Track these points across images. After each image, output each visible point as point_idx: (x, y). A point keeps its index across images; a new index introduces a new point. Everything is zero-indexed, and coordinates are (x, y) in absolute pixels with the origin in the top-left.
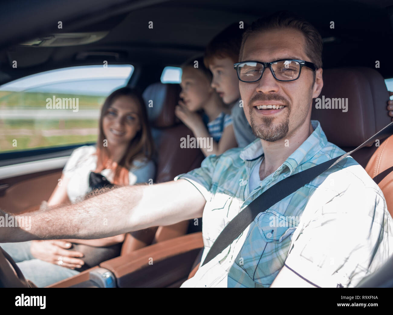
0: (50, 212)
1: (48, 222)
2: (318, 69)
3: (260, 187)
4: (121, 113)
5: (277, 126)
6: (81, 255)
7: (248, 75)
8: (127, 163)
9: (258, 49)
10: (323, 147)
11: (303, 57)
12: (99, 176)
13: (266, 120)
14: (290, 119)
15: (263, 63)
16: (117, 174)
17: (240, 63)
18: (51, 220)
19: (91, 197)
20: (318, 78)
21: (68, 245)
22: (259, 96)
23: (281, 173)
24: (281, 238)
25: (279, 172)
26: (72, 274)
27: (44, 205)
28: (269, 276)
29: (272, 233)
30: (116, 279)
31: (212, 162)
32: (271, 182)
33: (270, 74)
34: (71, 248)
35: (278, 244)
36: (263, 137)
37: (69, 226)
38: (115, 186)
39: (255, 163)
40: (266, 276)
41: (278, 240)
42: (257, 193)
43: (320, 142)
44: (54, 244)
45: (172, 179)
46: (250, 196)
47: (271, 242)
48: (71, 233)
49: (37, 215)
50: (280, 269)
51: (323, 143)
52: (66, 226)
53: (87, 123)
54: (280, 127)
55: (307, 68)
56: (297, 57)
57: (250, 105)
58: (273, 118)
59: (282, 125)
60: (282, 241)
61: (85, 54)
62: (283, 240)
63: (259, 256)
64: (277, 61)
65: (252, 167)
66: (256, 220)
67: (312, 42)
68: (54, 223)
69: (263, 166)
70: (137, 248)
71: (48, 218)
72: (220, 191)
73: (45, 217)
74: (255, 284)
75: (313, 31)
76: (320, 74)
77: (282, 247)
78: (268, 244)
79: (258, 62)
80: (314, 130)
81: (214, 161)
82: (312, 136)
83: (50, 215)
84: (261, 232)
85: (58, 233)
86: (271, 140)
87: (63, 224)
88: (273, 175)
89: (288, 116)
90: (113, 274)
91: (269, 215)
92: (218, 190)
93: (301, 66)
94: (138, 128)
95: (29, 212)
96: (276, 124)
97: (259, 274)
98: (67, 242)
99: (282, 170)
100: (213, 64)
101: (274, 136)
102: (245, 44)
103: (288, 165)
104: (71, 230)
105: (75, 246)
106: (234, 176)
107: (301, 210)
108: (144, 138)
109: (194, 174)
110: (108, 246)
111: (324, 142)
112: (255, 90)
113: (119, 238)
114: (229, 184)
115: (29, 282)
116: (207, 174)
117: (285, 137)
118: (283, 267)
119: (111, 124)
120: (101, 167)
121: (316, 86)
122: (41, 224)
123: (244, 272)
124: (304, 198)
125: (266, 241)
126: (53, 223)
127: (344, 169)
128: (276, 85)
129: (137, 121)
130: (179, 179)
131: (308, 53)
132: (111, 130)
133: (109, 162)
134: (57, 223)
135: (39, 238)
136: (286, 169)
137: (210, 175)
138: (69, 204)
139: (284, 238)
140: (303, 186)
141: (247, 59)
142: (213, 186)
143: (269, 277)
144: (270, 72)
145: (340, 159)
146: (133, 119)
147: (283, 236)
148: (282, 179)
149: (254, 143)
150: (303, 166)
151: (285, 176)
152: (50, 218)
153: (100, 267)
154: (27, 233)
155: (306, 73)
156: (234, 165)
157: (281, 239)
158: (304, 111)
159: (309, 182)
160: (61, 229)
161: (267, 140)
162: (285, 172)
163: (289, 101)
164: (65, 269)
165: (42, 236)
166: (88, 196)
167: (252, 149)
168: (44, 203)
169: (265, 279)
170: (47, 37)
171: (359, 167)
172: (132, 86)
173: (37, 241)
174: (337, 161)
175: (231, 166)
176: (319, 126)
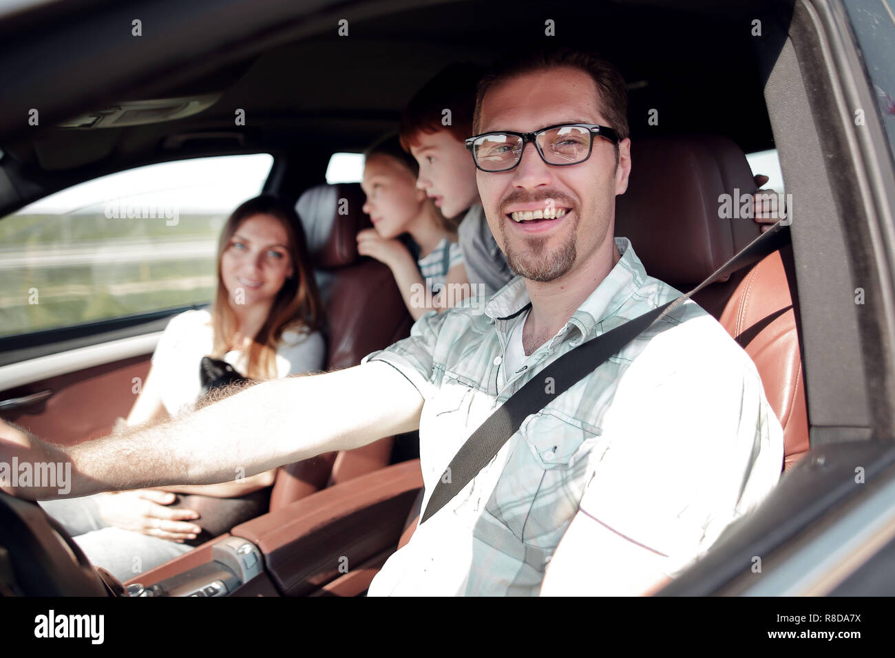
0: (130, 437)
1: (128, 456)
2: (621, 140)
3: (527, 367)
4: (256, 247)
5: (554, 251)
6: (195, 516)
7: (491, 159)
8: (271, 339)
9: (509, 109)
10: (639, 286)
11: (594, 119)
12: (220, 364)
13: (533, 241)
14: (578, 232)
15: (520, 135)
16: (253, 359)
17: (476, 136)
18: (133, 453)
19: (206, 405)
20: (623, 156)
21: (170, 498)
22: (517, 196)
23: (564, 341)
24: (572, 459)
25: (563, 338)
26: (180, 550)
27: (122, 425)
28: (550, 531)
29: (554, 452)
30: (263, 556)
31: (431, 326)
32: (547, 356)
33: (535, 153)
34: (176, 503)
35: (566, 471)
36: (531, 275)
37: (168, 462)
38: (250, 381)
39: (515, 322)
40: (546, 533)
41: (567, 465)
42: (522, 378)
43: (635, 278)
44: (142, 498)
45: (357, 362)
46: (507, 386)
47: (553, 469)
48: (173, 474)
49: (108, 445)
50: (571, 518)
51: (638, 278)
52: (163, 462)
53: (192, 266)
54: (561, 251)
55: (603, 139)
56: (583, 119)
57: (500, 211)
58: (547, 238)
59: (563, 248)
60: (574, 466)
61: (182, 138)
62: (576, 464)
63: (531, 496)
64: (545, 129)
65: (509, 331)
66: (522, 428)
67: (608, 90)
68: (141, 459)
69: (529, 327)
70: (299, 496)
71: (128, 450)
72: (451, 380)
73: (123, 448)
74: (526, 548)
75: (609, 70)
76: (626, 149)
77: (575, 477)
78: (548, 473)
79: (508, 133)
80: (622, 255)
81: (435, 324)
82: (618, 266)
83: (131, 443)
84: (534, 450)
85: (149, 477)
86: (545, 278)
87: (158, 459)
88: (549, 343)
89: (575, 228)
90: (257, 546)
91: (546, 418)
92: (445, 378)
93: (593, 135)
94: (290, 273)
95: (93, 439)
96: (553, 248)
97: (532, 528)
98: (168, 492)
99: (566, 335)
100: (417, 144)
101: (550, 271)
102: (483, 102)
103: (576, 323)
104: (174, 469)
105: (181, 497)
106: (475, 348)
107: (606, 406)
108: (302, 292)
109: (397, 350)
110: (244, 496)
111: (641, 277)
112: (509, 185)
113: (265, 479)
114: (466, 365)
115: (100, 570)
116: (423, 350)
117: (571, 270)
118: (576, 512)
119: (238, 267)
120: (223, 347)
121: (620, 171)
122: (117, 461)
123: (504, 527)
124: (611, 383)
125: (545, 467)
126: (138, 457)
127: (680, 325)
128: (548, 173)
129: (286, 260)
130: (369, 360)
131: (603, 112)
132: (238, 278)
133: (237, 336)
134: (146, 457)
135: (113, 488)
136: (574, 332)
137: (429, 349)
138: (165, 420)
139: (577, 460)
140: (608, 360)
141: (489, 129)
142: (435, 370)
143: (552, 535)
144: (535, 149)
145: (670, 308)
146: (279, 256)
147: (575, 455)
148: (567, 350)
149: (509, 286)
150: (603, 324)
151: (574, 344)
152: (132, 449)
153: (231, 535)
154: (89, 479)
155: (602, 147)
156: (474, 329)
157: (571, 464)
158: (602, 219)
159: (618, 353)
160: (154, 468)
161: (538, 280)
162: (573, 336)
163: (576, 199)
164: (166, 542)
165: (119, 484)
166: (200, 404)
167: (507, 298)
168: (121, 421)
169: (545, 538)
170: (106, 109)
171: (708, 319)
172: (273, 191)
173: (110, 493)
174: (665, 312)
175: (468, 331)
176: (630, 247)
